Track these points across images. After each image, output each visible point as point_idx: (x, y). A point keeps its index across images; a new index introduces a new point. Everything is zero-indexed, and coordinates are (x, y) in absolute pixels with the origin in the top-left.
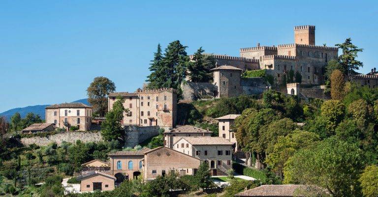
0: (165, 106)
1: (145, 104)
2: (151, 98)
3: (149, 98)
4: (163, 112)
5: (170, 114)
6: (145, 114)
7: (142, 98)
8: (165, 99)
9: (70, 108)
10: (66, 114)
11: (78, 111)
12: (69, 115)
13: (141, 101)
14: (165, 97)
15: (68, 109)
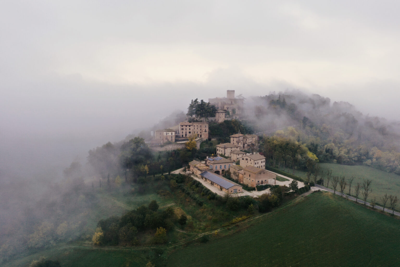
0: (206, 130)
1: (196, 128)
2: (198, 126)
3: (197, 126)
4: (204, 132)
5: (207, 133)
6: (196, 132)
7: (195, 126)
8: (206, 127)
9: (168, 132)
10: (167, 134)
11: (172, 133)
12: (168, 135)
13: (194, 127)
14: (206, 126)
15: (167, 133)
